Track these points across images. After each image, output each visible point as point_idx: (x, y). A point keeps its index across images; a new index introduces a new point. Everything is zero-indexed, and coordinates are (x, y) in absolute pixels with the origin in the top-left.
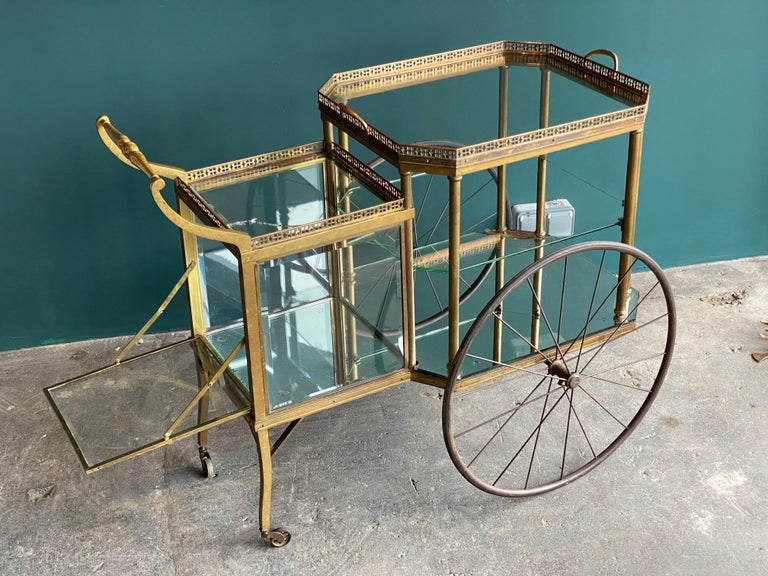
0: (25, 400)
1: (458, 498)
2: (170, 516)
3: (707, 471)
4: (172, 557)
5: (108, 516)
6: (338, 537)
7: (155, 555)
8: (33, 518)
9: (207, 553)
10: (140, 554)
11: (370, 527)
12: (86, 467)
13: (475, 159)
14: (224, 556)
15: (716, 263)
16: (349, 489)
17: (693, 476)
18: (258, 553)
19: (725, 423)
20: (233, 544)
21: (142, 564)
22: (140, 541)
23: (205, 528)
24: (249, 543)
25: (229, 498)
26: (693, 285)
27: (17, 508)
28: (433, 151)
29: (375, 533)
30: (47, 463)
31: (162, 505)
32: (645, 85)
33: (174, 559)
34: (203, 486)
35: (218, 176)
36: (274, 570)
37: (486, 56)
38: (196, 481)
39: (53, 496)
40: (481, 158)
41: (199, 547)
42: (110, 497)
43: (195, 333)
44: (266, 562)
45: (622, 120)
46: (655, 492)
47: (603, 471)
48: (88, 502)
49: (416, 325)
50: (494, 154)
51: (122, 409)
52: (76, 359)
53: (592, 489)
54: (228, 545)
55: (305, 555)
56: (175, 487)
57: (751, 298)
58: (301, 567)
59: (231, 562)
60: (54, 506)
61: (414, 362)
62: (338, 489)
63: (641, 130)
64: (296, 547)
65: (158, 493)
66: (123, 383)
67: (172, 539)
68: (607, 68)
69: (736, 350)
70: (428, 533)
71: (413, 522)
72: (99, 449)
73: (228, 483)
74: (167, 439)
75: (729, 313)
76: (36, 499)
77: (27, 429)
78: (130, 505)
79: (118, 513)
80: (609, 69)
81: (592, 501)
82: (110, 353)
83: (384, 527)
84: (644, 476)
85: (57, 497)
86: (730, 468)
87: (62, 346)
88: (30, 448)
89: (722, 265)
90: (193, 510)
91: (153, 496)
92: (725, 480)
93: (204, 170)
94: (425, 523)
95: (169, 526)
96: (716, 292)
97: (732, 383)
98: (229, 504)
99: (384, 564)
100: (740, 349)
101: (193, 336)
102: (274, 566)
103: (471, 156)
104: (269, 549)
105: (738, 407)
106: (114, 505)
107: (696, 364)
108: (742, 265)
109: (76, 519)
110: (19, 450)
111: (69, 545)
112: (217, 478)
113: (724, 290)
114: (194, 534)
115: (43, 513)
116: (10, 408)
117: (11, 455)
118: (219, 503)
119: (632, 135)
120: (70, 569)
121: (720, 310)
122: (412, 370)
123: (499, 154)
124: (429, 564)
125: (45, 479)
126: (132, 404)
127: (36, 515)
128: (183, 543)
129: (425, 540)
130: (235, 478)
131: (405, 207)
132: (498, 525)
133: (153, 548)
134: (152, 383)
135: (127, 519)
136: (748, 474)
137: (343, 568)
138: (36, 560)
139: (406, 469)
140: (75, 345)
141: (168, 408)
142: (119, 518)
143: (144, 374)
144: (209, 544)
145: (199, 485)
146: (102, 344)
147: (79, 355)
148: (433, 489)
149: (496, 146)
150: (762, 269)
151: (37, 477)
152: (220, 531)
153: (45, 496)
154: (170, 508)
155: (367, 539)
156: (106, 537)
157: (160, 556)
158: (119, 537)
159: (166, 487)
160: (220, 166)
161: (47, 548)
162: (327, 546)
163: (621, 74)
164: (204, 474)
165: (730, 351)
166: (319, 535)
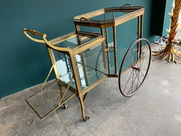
0: (22, 102)
1: (118, 99)
2: (61, 120)
3: (160, 82)
4: (64, 130)
5: (47, 123)
6: (99, 114)
7: (60, 130)
8: (30, 129)
9: (72, 126)
10: (57, 131)
11: (104, 110)
12: (41, 118)
14: (76, 126)
16: (96, 103)
17: (158, 83)
18: (83, 123)
20: (77, 123)
21: (58, 133)
22: (56, 128)
23: (69, 120)
24: (80, 121)
25: (72, 112)
27: (25, 127)
28: (109, 21)
29: (106, 111)
30: (30, 114)
31: (58, 118)
33: (65, 130)
34: (65, 111)
35: (55, 42)
37: (101, 12)
38: (64, 110)
39: (33, 122)
41: (70, 125)
43: (57, 79)
44: (86, 125)
48: (41, 121)
50: (122, 20)
51: (43, 99)
52: (31, 91)
54: (76, 123)
55: (94, 121)
56: (59, 113)
59: (78, 127)
60: (34, 124)
61: (107, 74)
62: (94, 104)
63: (143, 14)
64: (91, 119)
66: (42, 93)
67: (63, 125)
70: (117, 109)
71: (112, 107)
72: (41, 108)
73: (70, 109)
74: (59, 105)
76: (29, 124)
77: (24, 108)
78: (51, 119)
79: (49, 122)
80: (129, 7)
82: (38, 88)
83: (107, 110)
84: (150, 85)
85: (34, 122)
87: (28, 89)
88: (25, 112)
90: (65, 117)
91: (55, 116)
92: (164, 82)
93: (52, 40)
94: (115, 106)
95: (61, 122)
98: (72, 113)
99: (111, 118)
101: (57, 80)
102: (88, 125)
104: (85, 122)
106: (47, 120)
109: (40, 126)
110: (23, 113)
111: (40, 133)
112: (68, 108)
114: (67, 122)
115: (32, 127)
116: (19, 104)
117: (21, 115)
118: (70, 114)
122: (107, 75)
124: (121, 115)
125: (30, 118)
126: (45, 97)
127: (30, 128)
128: (66, 125)
129: (117, 110)
130: (72, 107)
131: (103, 37)
132: (130, 103)
133: (59, 128)
134: (48, 92)
135: (51, 123)
136: (168, 80)
137: (103, 121)
139: (105, 96)
140: (30, 88)
141: (53, 96)
142: (49, 123)
143: (46, 90)
144: (72, 124)
145: (64, 111)
146: (35, 87)
147: (31, 90)
148: (112, 99)
151: (28, 118)
152: (73, 120)
153: (31, 122)
154: (60, 118)
155: (105, 113)
156: (48, 129)
157: (62, 130)
158: (51, 128)
159: (58, 113)
160: (55, 39)
162: (97, 117)
163: (132, 7)
164: (65, 108)
166: (94, 115)
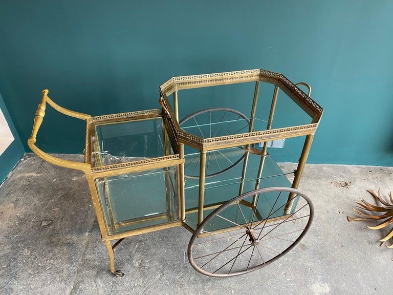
2: (86, 248)
3: (313, 280)
5: (64, 242)
6: (145, 277)
7: (72, 268)
8: (38, 236)
9: (91, 272)
10: (67, 265)
11: (159, 275)
13: (215, 144)
14: (97, 276)
15: (342, 165)
16: (158, 252)
17: (306, 281)
18: (110, 278)
19: (327, 253)
20: (103, 270)
21: (65, 271)
22: (70, 259)
23: (96, 258)
26: (330, 175)
27: (35, 229)
28: (193, 137)
29: (160, 279)
30: (55, 209)
31: (85, 241)
32: (321, 108)
33: (78, 271)
36: (113, 289)
37: (249, 75)
40: (218, 144)
41: (90, 268)
42: (69, 232)
44: (111, 284)
45: (304, 129)
46: (287, 287)
47: (266, 269)
48: (60, 233)
49: (206, 176)
50: (226, 143)
53: (259, 278)
54: (101, 270)
55: (128, 284)
56: (94, 233)
57: (353, 186)
58: (124, 290)
59: (98, 280)
60: (48, 232)
62: (154, 251)
63: (313, 134)
65: (87, 234)
67: (82, 261)
68: (304, 94)
69: (341, 212)
70: (182, 286)
71: (177, 277)
75: (342, 192)
76: (43, 226)
77: (55, 191)
78: (74, 238)
79: (68, 241)
80: (306, 95)
81: (257, 285)
83: (164, 277)
84: (284, 276)
85: (51, 227)
86: (324, 280)
88: (52, 200)
89: (344, 167)
90: (95, 247)
91: (84, 235)
92: (320, 288)
93: (102, 117)
94: (182, 279)
95: (84, 253)
96: (339, 180)
97: (335, 231)
100: (343, 212)
103: (212, 143)
105: (335, 245)
106: (69, 236)
107: (322, 216)
108: (353, 168)
110: (48, 200)
111: (44, 253)
113: (342, 179)
114: (91, 260)
115: (42, 234)
116: (54, 180)
117: (44, 202)
119: (308, 137)
120: (39, 266)
121: (339, 190)
122: (182, 222)
123: (229, 142)
125: (51, 217)
127: (40, 234)
128: (85, 264)
129: (179, 289)
131: (180, 158)
132: (212, 289)
133: (73, 263)
135: (69, 245)
136: (332, 287)
138: (29, 258)
139: (185, 246)
142: (67, 244)
144: (93, 267)
149: (228, 138)
150: (361, 172)
151: (49, 215)
152: (101, 261)
153: (47, 226)
154: (88, 243)
155: (156, 282)
156: (59, 253)
157: (74, 268)
158: (63, 254)
159: (91, 232)
161: (35, 253)
162: (139, 281)
163: (310, 99)
165: (338, 213)
166: (138, 274)
